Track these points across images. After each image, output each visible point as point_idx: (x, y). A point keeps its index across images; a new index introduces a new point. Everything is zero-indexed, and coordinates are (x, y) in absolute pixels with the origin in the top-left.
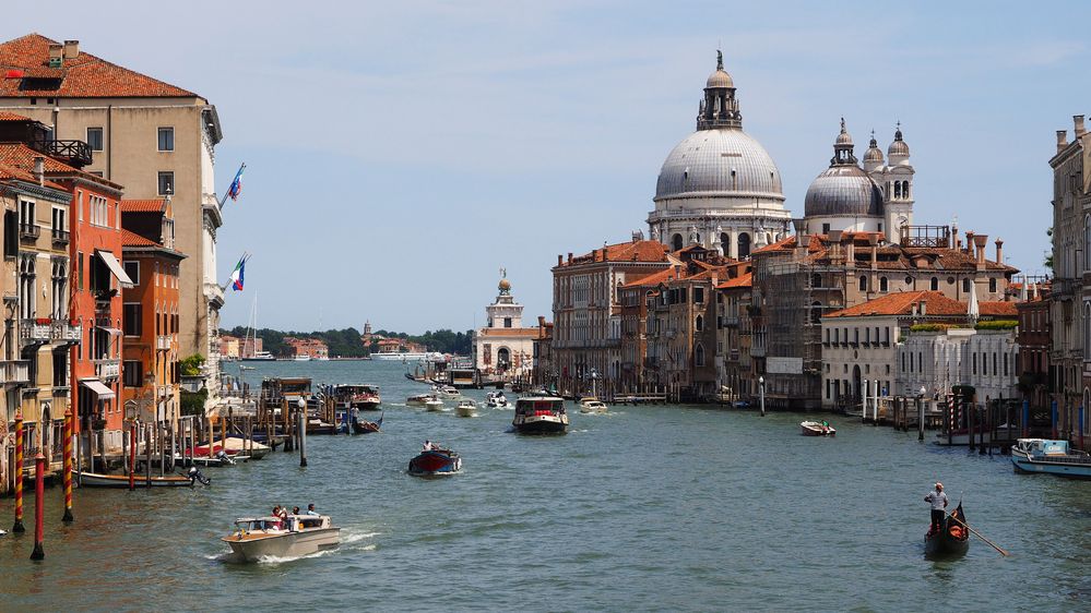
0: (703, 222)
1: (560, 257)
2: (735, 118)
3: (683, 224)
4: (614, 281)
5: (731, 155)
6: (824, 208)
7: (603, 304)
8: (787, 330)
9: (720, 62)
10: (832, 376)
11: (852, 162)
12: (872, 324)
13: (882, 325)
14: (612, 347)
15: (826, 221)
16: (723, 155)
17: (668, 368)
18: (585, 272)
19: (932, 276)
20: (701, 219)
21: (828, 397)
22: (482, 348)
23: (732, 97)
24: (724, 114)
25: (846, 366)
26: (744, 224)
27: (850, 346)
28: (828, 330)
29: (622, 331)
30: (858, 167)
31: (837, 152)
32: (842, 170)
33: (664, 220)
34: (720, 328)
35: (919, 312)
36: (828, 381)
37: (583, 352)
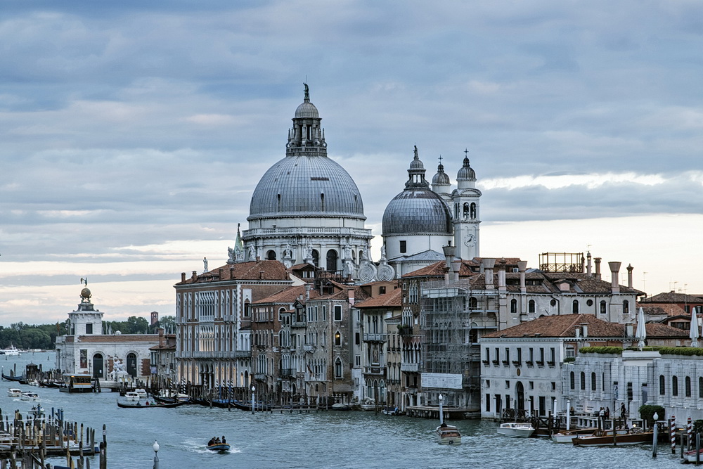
0: (295, 240)
1: (183, 275)
2: (321, 145)
3: (277, 242)
4: (241, 298)
5: (319, 179)
6: (401, 226)
7: (232, 320)
8: (443, 349)
9: (307, 94)
10: (492, 391)
11: (423, 185)
12: (536, 345)
13: (547, 346)
14: (241, 359)
15: (403, 238)
16: (312, 179)
17: (307, 379)
18: (211, 289)
19: (574, 299)
20: (293, 237)
21: (488, 409)
22: (79, 354)
23: (318, 126)
24: (310, 143)
25: (508, 382)
26: (332, 241)
27: (512, 365)
28: (488, 350)
29: (252, 343)
30: (429, 190)
31: (411, 176)
32: (416, 193)
33: (259, 238)
34: (358, 343)
35: (582, 334)
36: (488, 396)
37: (210, 363)
